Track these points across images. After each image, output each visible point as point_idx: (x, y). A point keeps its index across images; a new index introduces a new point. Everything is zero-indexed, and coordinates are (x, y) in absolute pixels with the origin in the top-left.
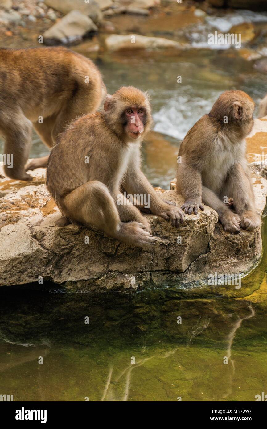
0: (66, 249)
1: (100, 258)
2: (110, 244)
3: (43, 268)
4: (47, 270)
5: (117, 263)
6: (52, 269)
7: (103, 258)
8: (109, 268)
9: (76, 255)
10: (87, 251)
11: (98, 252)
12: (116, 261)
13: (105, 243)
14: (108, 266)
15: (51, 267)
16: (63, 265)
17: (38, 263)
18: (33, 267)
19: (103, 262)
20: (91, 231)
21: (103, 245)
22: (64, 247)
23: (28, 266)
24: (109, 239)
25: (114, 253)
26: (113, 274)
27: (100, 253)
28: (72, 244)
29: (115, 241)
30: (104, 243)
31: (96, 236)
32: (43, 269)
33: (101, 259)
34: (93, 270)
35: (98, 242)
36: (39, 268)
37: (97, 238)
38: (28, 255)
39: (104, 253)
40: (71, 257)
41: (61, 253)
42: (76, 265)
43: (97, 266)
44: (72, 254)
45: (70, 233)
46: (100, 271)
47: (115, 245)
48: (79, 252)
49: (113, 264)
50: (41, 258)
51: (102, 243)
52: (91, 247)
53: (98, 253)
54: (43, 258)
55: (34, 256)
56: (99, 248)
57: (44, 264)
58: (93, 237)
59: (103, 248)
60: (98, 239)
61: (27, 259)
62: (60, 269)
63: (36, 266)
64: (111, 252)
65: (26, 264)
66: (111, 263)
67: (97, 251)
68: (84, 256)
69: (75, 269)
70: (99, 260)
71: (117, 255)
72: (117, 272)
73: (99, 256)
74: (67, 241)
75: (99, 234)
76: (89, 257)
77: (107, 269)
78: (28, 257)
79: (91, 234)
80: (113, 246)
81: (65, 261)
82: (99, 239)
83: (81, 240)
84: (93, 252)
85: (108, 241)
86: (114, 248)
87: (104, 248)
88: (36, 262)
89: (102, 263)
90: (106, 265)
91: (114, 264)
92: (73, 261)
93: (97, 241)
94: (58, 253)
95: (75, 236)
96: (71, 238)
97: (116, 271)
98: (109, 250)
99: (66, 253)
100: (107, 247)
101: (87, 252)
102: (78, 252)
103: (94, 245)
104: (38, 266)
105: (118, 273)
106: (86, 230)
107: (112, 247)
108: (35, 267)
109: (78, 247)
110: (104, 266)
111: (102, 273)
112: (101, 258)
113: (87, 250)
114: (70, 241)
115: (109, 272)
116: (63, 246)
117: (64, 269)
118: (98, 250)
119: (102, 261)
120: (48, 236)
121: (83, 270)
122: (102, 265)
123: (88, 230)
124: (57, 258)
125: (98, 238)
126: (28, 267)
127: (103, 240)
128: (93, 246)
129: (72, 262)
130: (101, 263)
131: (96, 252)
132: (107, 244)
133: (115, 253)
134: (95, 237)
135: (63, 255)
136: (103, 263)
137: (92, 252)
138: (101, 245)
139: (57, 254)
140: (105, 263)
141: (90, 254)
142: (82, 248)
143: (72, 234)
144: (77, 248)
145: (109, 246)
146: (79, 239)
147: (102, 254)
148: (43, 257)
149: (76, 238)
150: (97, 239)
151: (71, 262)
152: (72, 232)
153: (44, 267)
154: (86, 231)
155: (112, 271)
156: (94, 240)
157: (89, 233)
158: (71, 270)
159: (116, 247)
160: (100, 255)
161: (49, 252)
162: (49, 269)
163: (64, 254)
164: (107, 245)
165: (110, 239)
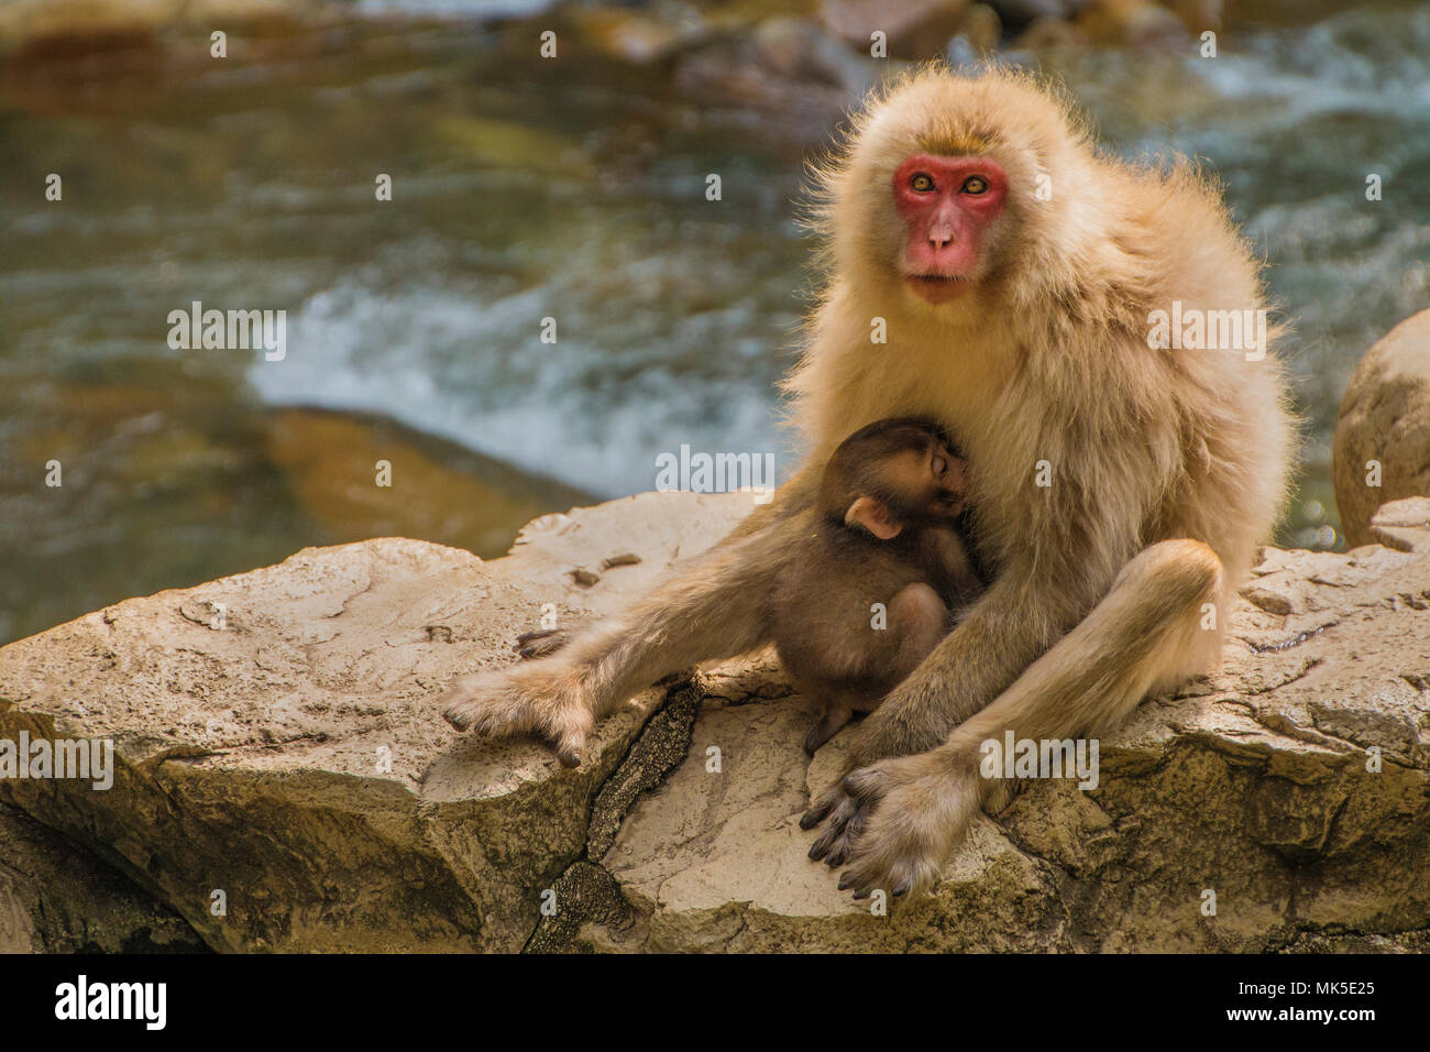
0: (1110, 845)
1: (1252, 875)
2: (1298, 806)
3: (1030, 939)
4: (1047, 944)
5: (1336, 887)
6: (1062, 938)
7: (1269, 872)
8: (1300, 913)
9: (1152, 870)
10: (1197, 848)
11: (1243, 845)
12: (1332, 881)
13: (1274, 804)
14: (1292, 907)
15: (1060, 930)
16: (1102, 916)
17: (1007, 914)
18: (989, 938)
19: (1270, 889)
20: (1210, 753)
21: (1267, 813)
22: (1104, 836)
23: (971, 934)
24: (1293, 783)
25: (1319, 846)
26: (1318, 939)
27: (1250, 853)
28: (1132, 820)
29: (1325, 789)
30: (1267, 804)
31: (1231, 778)
32: (1031, 943)
33: (1260, 876)
34: (1227, 931)
35: (1240, 802)
36: (1013, 937)
37: (1237, 782)
38: (968, 885)
39: (1272, 850)
40: (1131, 878)
41: (1093, 864)
42: (1152, 912)
43: (1241, 911)
44: (1133, 867)
45: (1121, 770)
46: (1260, 932)
47: (1322, 807)
48: (1163, 852)
49: (1315, 895)
50: (1020, 892)
51: (1259, 804)
52: (1215, 828)
53: (1244, 851)
54: (1027, 891)
55: (993, 884)
56: (1248, 830)
57: (1032, 920)
58: (1219, 782)
59: (1265, 829)
60: (1241, 788)
61: (965, 902)
62: (1094, 935)
63: (1001, 933)
64: (1304, 841)
65: (961, 927)
66: (1304, 891)
67: (1238, 844)
68: (1184, 868)
69: (1151, 933)
70: (1251, 880)
71: (1334, 852)
72: (1339, 930)
73: (1251, 867)
74: (1111, 809)
75: (1245, 763)
76: (1206, 872)
77: (1288, 921)
78: (971, 895)
79: (1210, 769)
80: (1316, 811)
81: (1109, 898)
82: (1247, 787)
83: (1171, 799)
84: (1223, 847)
85: (1290, 790)
86: (1319, 821)
87: (1269, 826)
88: (1000, 913)
89: (1266, 894)
90: (1283, 904)
91: (1322, 895)
92: (1142, 896)
93: (1236, 796)
94: (1079, 864)
95: (1142, 781)
96: (1128, 794)
97: (1333, 925)
98: (1297, 835)
99: (1110, 863)
100: (1288, 818)
101: (1194, 850)
102: (1160, 855)
103: (1225, 818)
104: (1009, 931)
105: (1339, 934)
106: (1188, 751)
107: (1311, 817)
108: (998, 937)
109: (1157, 831)
110: (1276, 909)
111: (1271, 942)
112: (1258, 872)
113: (1195, 842)
114: (1122, 810)
115: (1304, 935)
116: (1098, 830)
117: (1108, 934)
118: (1243, 838)
119: (1261, 886)
120: (1032, 792)
121: (1187, 935)
122: (1264, 903)
123: (1198, 753)
124: (1076, 891)
125: (1241, 782)
126: (971, 938)
127: (1264, 792)
128: (1223, 823)
129: (1137, 900)
130: (1257, 896)
131: (1235, 849)
132: (1285, 809)
133: (1327, 845)
134: (1227, 782)
135: (1098, 873)
136: (1270, 897)
137: (1217, 852)
138: (1255, 812)
139: (1078, 869)
140: (1278, 895)
141: (1211, 858)
142: (1175, 836)
143: (1132, 776)
144: (1152, 838)
145: (1296, 815)
146: (1160, 794)
147: (1260, 854)
148: (1028, 887)
149: (1148, 790)
150: (1235, 790)
151: (1131, 904)
152: (1128, 768)
153: (1031, 934)
154: (1189, 757)
155: (1313, 931)
156: (1224, 796)
157: (1205, 764)
158: (1133, 936)
159: (1328, 816)
160: (1251, 859)
161: (1046, 863)
162: (1053, 939)
163: (1103, 868)
164: (1284, 813)
165: (1299, 781)
